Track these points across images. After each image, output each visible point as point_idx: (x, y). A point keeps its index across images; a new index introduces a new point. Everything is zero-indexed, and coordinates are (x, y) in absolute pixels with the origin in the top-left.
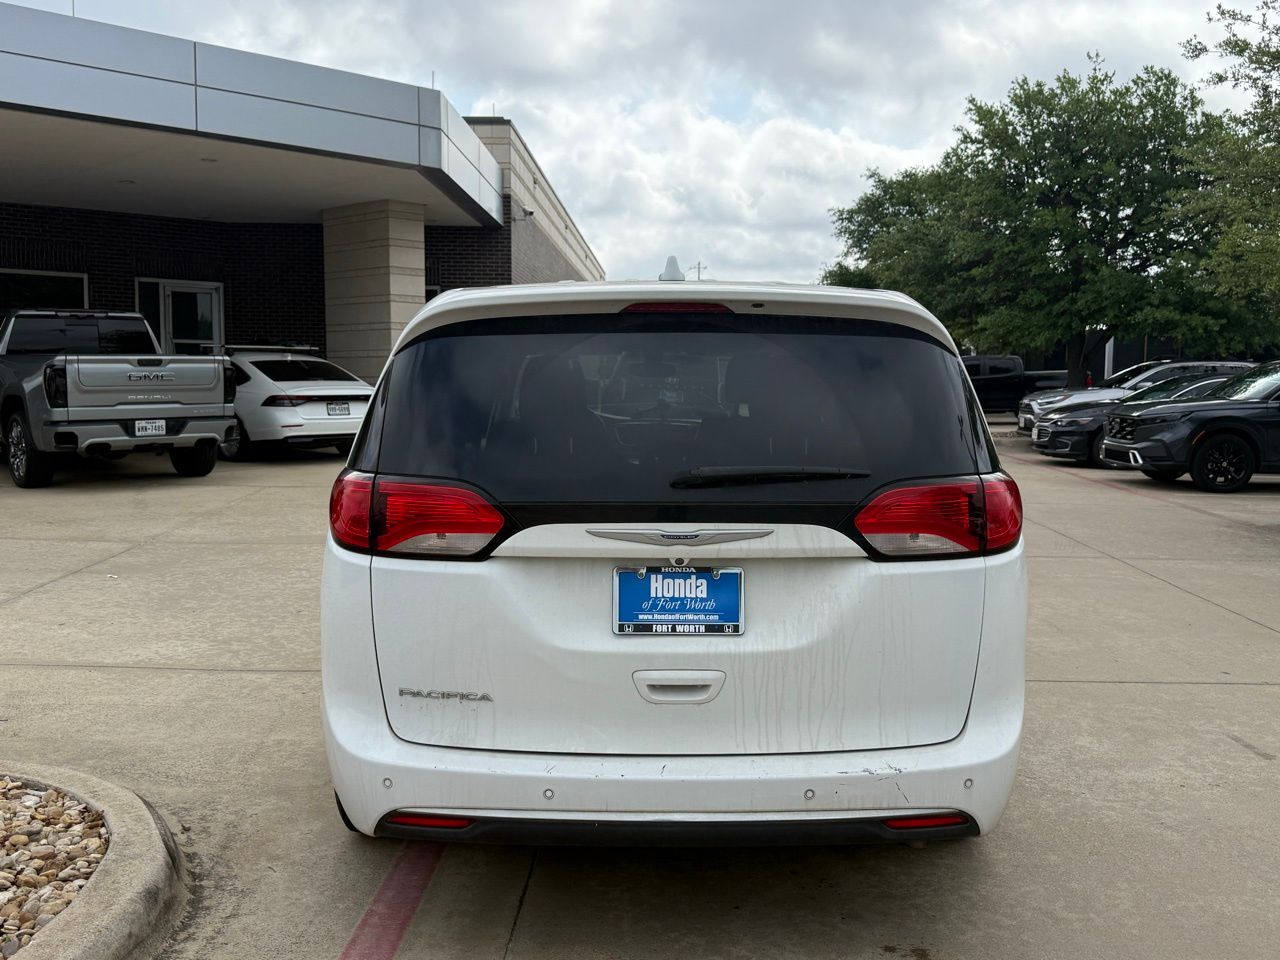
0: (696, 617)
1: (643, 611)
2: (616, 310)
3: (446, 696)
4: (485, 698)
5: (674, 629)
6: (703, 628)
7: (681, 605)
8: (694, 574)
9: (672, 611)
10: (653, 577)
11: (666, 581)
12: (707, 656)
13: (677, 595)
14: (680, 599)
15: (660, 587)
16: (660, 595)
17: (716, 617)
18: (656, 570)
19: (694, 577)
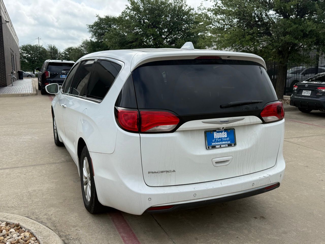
0: (225, 143)
1: (213, 142)
2: (193, 58)
3: (162, 172)
4: (174, 171)
5: (221, 146)
6: (227, 145)
7: (221, 140)
8: (223, 131)
9: (220, 142)
10: (214, 133)
11: (218, 133)
12: (230, 153)
13: (220, 137)
14: (221, 138)
15: (216, 135)
16: (216, 138)
17: (230, 142)
18: (215, 131)
19: (223, 132)
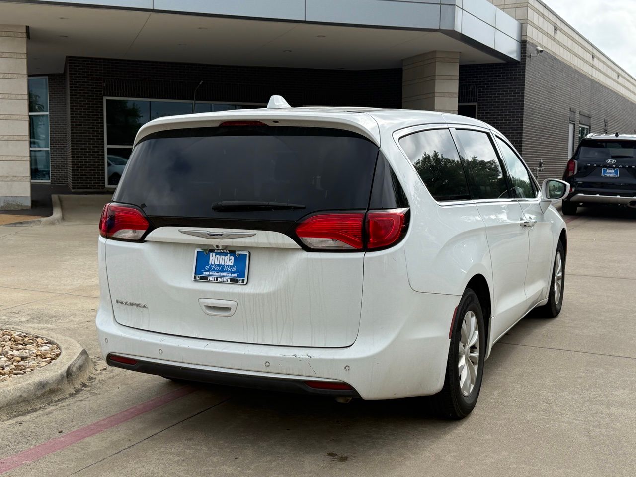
0: (227, 275)
1: (205, 270)
2: (217, 125)
3: (131, 304)
4: (144, 306)
5: (217, 280)
6: (229, 280)
7: (222, 268)
8: (228, 254)
9: (218, 271)
10: (211, 254)
11: (217, 256)
12: (228, 293)
13: (220, 264)
14: (222, 265)
15: (214, 259)
16: (213, 263)
17: (236, 275)
18: (212, 251)
19: (229, 255)
